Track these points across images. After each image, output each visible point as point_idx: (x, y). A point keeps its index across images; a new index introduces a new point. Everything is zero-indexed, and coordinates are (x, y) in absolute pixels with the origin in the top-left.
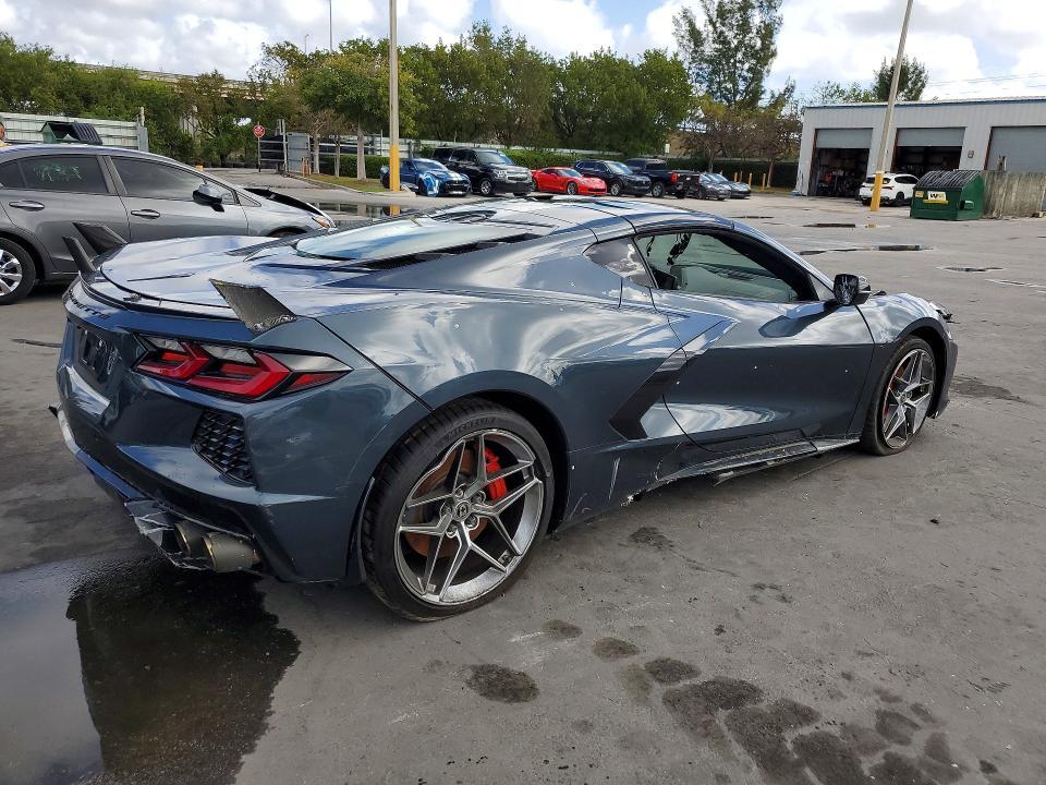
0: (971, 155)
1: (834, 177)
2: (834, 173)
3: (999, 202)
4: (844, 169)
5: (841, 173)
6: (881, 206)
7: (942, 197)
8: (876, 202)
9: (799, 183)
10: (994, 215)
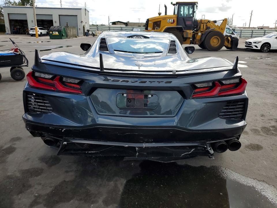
0: (56, 22)
1: (17, 28)
2: (17, 27)
3: (69, 34)
4: (19, 26)
5: (19, 27)
6: (39, 36)
7: (57, 33)
8: (37, 35)
9: (7, 30)
10: (69, 37)
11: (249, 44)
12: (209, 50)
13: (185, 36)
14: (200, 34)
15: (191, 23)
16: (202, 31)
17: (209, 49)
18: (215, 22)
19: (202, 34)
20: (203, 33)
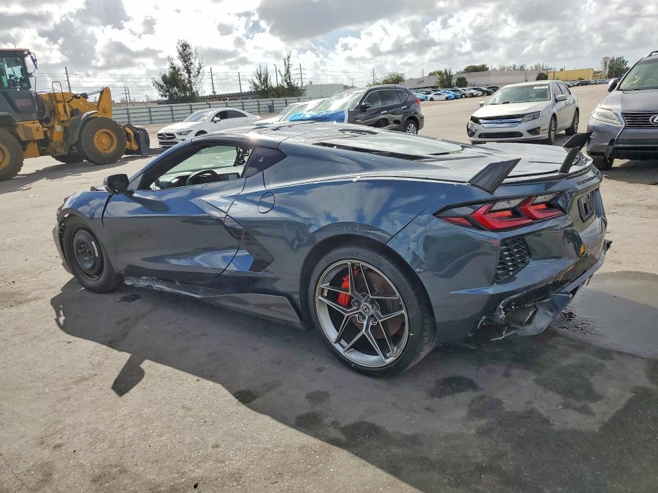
11: (168, 138)
12: (95, 163)
13: (23, 138)
14: (58, 128)
15: (30, 104)
16: (63, 122)
17: (96, 161)
18: (85, 96)
19: (65, 128)
20: (67, 125)
